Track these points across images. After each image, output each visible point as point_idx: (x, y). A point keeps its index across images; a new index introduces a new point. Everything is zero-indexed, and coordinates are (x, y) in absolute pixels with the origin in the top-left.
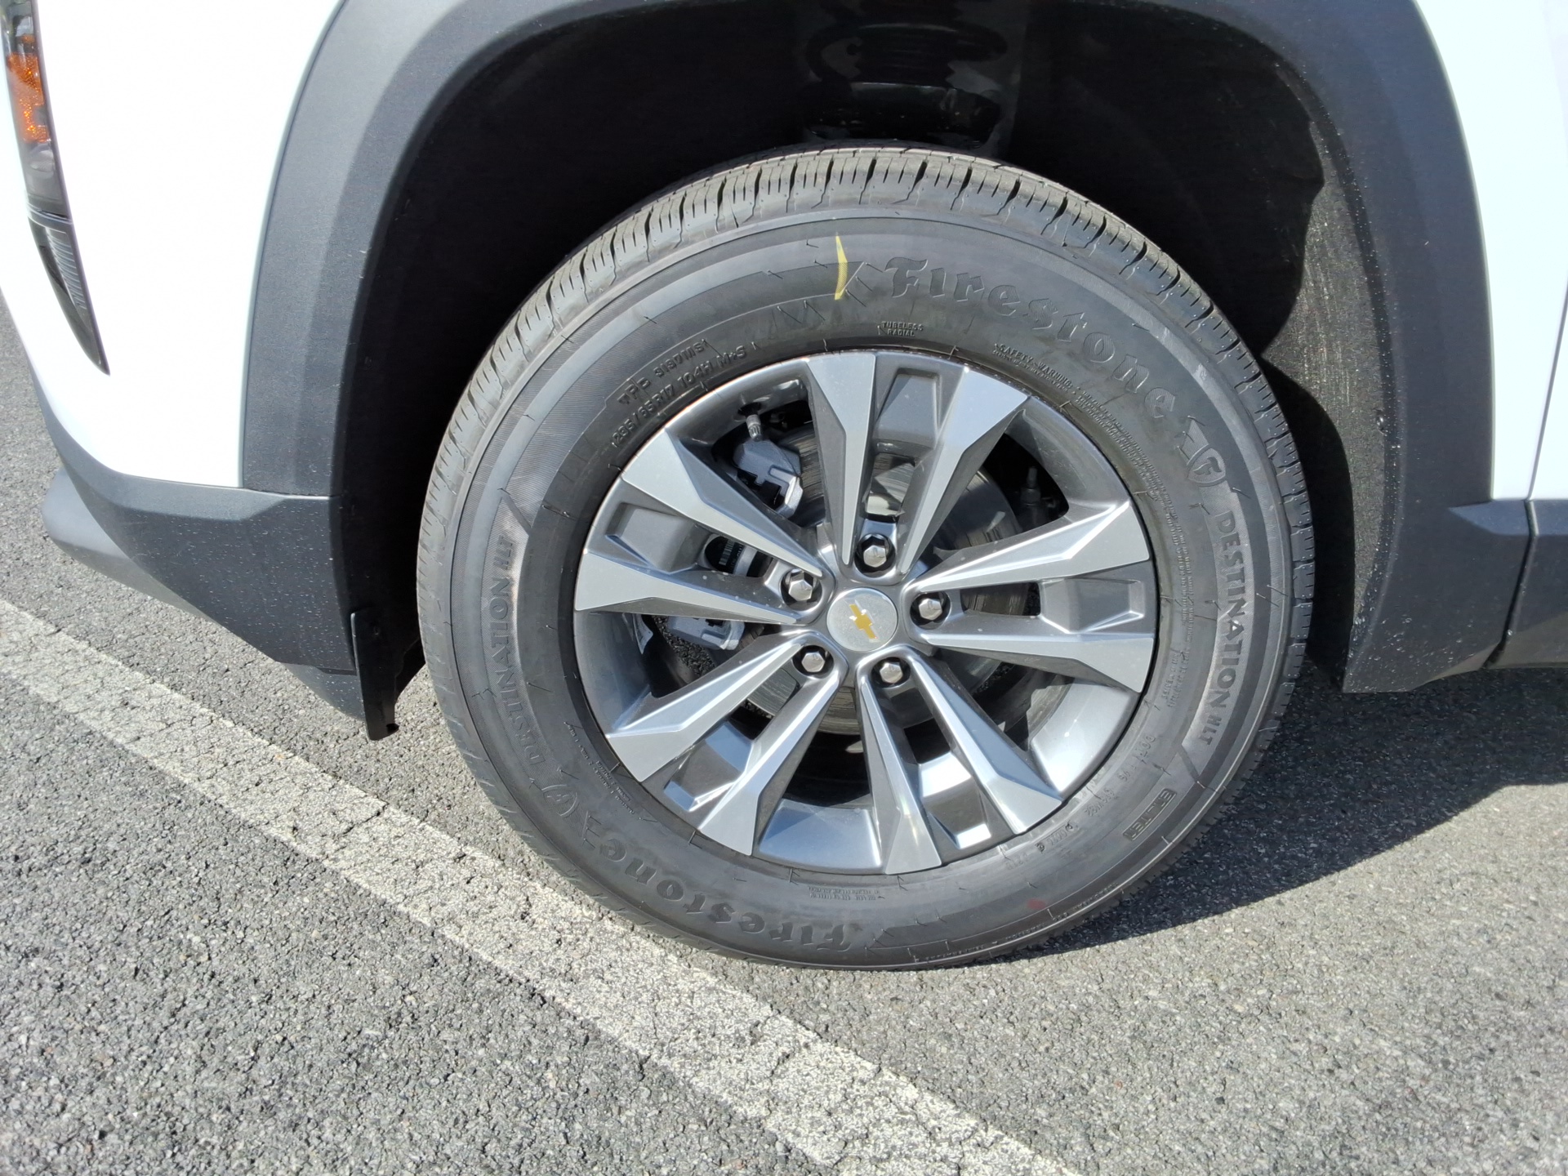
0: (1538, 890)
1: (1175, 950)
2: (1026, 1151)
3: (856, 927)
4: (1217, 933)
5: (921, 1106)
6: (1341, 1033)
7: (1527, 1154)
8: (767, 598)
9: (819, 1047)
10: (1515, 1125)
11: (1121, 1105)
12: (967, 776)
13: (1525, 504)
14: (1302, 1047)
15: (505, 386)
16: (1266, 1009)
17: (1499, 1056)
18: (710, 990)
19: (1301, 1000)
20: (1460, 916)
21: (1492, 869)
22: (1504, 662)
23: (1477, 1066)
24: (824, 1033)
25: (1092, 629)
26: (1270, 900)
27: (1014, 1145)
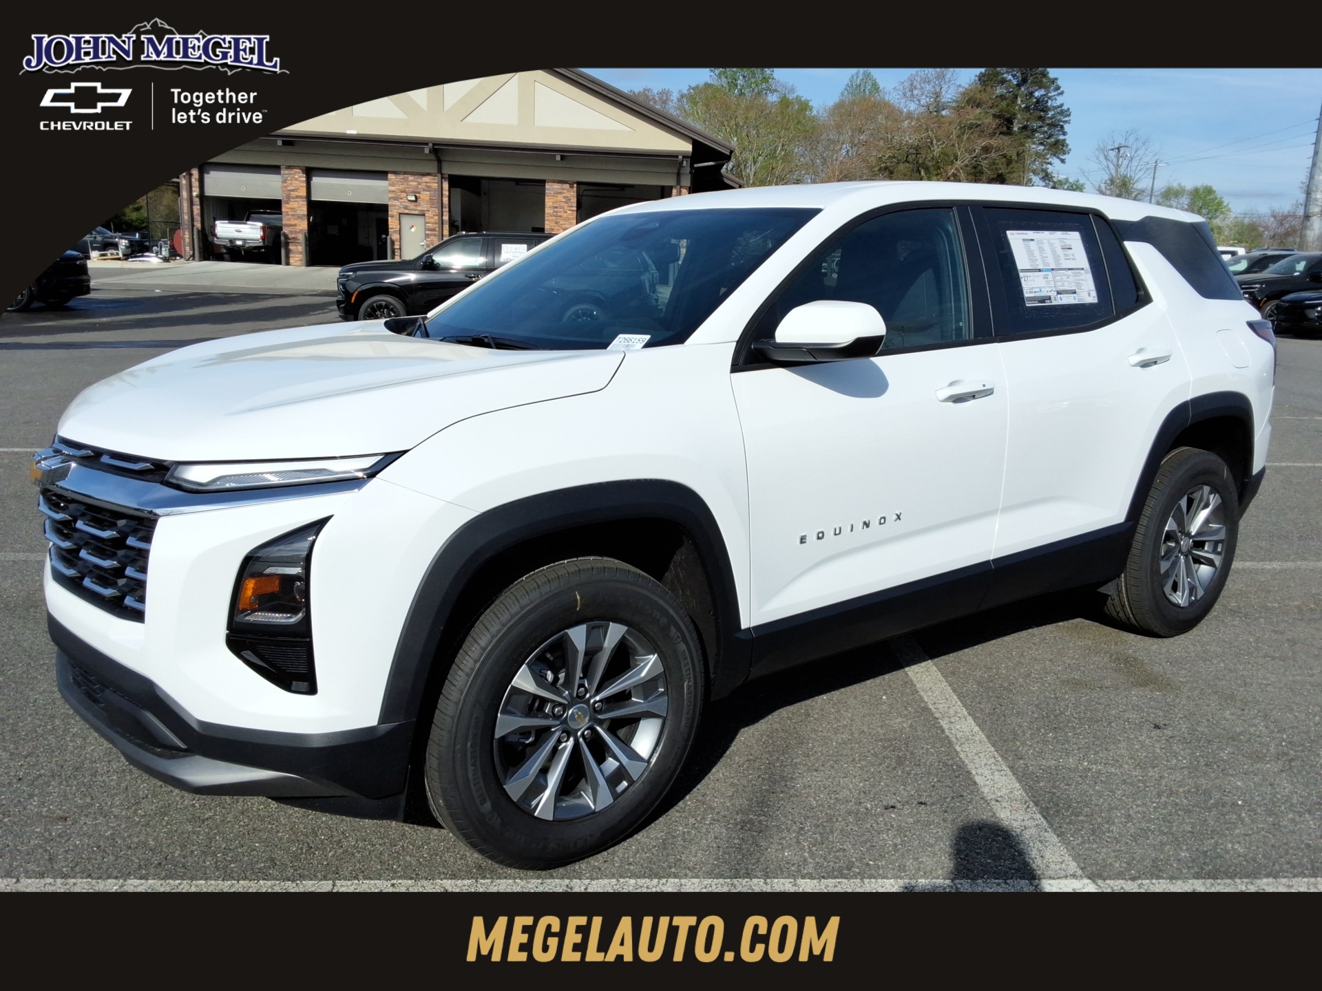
0: (767, 759)
1: (678, 814)
2: (677, 880)
3: (591, 836)
4: (686, 805)
5: (638, 883)
6: (739, 818)
7: (802, 829)
8: (546, 716)
9: (593, 882)
10: (795, 823)
11: (694, 859)
12: (618, 764)
13: (749, 628)
14: (730, 826)
15: (476, 662)
16: (714, 820)
17: (782, 808)
18: (542, 883)
19: (722, 813)
20: (750, 774)
21: (752, 757)
22: (749, 679)
23: (778, 813)
24: (592, 879)
25: (650, 699)
26: (695, 790)
27: (672, 880)
